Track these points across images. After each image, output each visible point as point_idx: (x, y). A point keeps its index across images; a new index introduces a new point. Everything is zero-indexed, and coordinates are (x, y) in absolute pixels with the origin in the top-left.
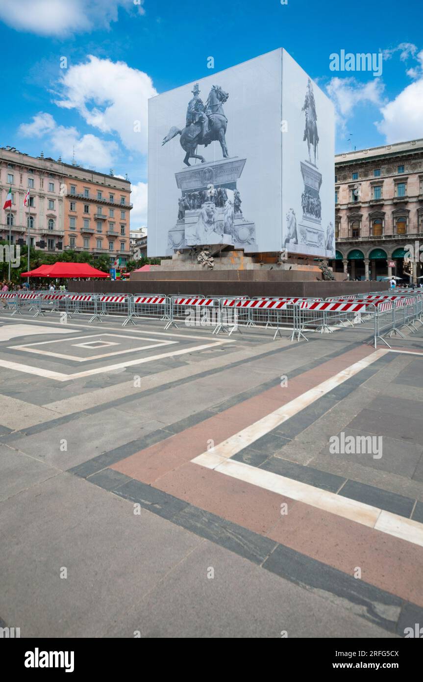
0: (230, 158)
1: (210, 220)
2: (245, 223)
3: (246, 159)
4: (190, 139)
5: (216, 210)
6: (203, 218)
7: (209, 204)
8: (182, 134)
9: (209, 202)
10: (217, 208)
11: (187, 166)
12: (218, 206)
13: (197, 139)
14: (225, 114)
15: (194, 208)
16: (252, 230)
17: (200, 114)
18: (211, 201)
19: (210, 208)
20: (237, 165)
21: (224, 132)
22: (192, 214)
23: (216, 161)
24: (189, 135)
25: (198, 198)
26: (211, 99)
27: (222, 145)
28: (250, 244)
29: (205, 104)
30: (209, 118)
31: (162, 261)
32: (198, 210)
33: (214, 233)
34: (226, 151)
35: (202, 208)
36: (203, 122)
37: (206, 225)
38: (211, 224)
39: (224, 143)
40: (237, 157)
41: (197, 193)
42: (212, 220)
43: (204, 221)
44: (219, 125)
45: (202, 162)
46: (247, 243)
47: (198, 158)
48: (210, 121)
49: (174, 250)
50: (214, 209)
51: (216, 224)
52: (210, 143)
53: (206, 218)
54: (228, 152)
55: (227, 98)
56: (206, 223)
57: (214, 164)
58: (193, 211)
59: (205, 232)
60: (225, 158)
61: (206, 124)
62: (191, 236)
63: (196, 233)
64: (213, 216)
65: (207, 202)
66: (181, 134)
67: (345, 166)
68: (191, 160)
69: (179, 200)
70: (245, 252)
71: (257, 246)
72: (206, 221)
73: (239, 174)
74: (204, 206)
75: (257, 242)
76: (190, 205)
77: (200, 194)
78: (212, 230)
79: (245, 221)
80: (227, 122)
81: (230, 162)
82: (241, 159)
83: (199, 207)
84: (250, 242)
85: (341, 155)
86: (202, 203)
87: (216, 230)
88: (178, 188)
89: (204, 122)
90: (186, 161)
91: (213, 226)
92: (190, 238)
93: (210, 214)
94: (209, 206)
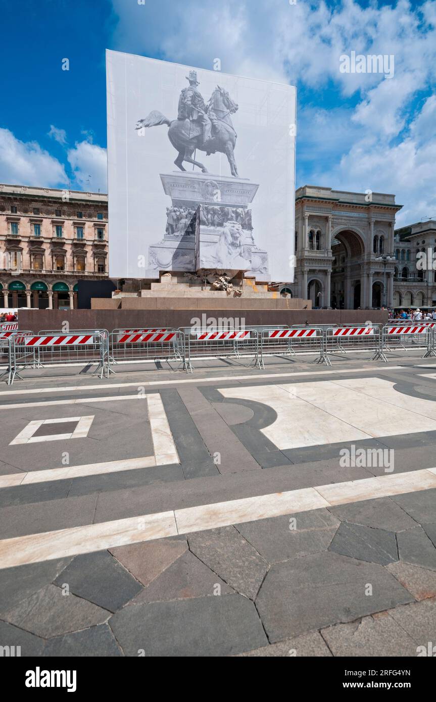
0: (240, 179)
1: (235, 242)
2: (257, 251)
3: (258, 185)
4: (184, 137)
5: (242, 233)
6: (226, 238)
7: (234, 224)
8: (171, 127)
9: (233, 222)
10: (244, 230)
11: (181, 170)
12: (245, 229)
13: (195, 141)
14: (234, 127)
15: (213, 224)
16: (264, 259)
17: (199, 112)
18: (236, 221)
19: (235, 229)
20: (248, 188)
21: (232, 146)
22: (210, 231)
23: (222, 177)
24: (183, 132)
25: (219, 214)
26: (214, 100)
27: (230, 161)
28: (262, 273)
29: (207, 103)
30: (212, 123)
31: (153, 285)
32: (219, 228)
33: (239, 257)
34: (235, 169)
35: (224, 227)
36: (204, 123)
37: (230, 247)
38: (237, 247)
39: (232, 159)
40: (249, 180)
41: (217, 207)
42: (238, 243)
43: (227, 241)
44: (226, 137)
45: (203, 171)
46: (259, 272)
47: (196, 164)
48: (214, 127)
49: (160, 272)
50: (240, 231)
51: (242, 247)
52: (214, 153)
53: (230, 239)
54: (238, 171)
55: (237, 109)
56: (229, 244)
57: (220, 179)
58: (212, 228)
59: (229, 255)
60: (233, 176)
61: (208, 127)
62: (209, 258)
63: (217, 254)
64: (239, 239)
65: (231, 222)
66: (169, 125)
67: (91, 205)
68: (185, 164)
69: (168, 209)
70: (256, 281)
71: (270, 275)
72: (230, 242)
73: (251, 198)
74: (228, 225)
75: (270, 271)
76: (207, 220)
77: (222, 210)
78: (238, 254)
79: (257, 248)
80: (236, 137)
81: (240, 183)
82: (254, 183)
83: (221, 225)
84: (263, 271)
85: (86, 193)
86: (224, 221)
87: (242, 255)
88: (166, 194)
89: (206, 125)
90: (178, 162)
91: (238, 250)
92: (208, 260)
93: (235, 236)
94: (234, 227)
